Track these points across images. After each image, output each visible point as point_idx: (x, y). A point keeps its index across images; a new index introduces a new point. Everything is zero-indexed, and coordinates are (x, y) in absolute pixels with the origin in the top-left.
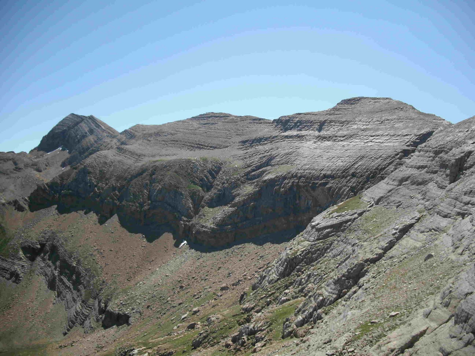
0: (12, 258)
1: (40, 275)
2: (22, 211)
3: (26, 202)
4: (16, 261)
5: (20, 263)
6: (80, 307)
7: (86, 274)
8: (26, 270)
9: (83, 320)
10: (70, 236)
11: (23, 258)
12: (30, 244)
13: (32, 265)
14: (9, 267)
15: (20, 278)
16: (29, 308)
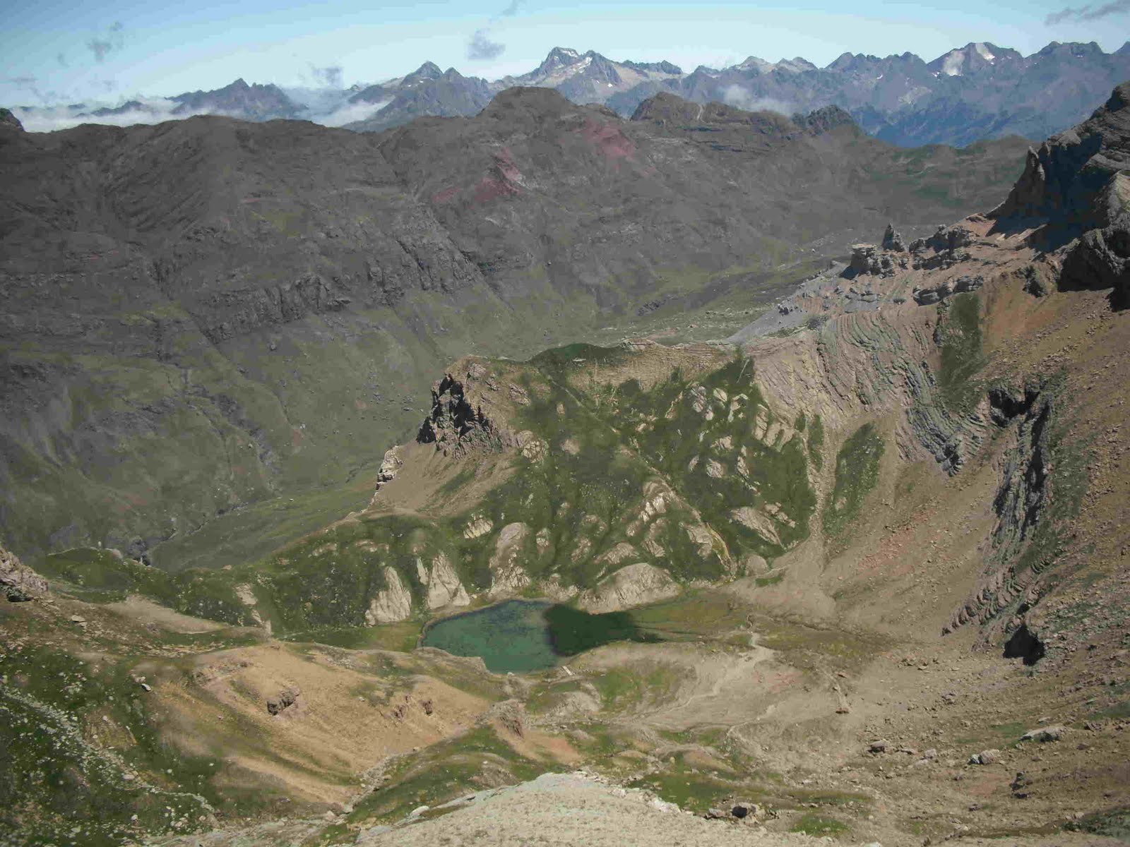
0: (962, 414)
1: (997, 468)
2: (1037, 295)
3: (1051, 275)
4: (967, 425)
5: (973, 431)
6: (1000, 581)
7: (1053, 503)
8: (978, 449)
9: (991, 614)
10: (1085, 387)
11: (982, 418)
12: (1006, 389)
13: (994, 439)
14: (948, 434)
15: (958, 464)
16: (935, 543)
